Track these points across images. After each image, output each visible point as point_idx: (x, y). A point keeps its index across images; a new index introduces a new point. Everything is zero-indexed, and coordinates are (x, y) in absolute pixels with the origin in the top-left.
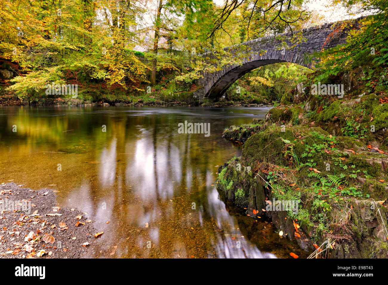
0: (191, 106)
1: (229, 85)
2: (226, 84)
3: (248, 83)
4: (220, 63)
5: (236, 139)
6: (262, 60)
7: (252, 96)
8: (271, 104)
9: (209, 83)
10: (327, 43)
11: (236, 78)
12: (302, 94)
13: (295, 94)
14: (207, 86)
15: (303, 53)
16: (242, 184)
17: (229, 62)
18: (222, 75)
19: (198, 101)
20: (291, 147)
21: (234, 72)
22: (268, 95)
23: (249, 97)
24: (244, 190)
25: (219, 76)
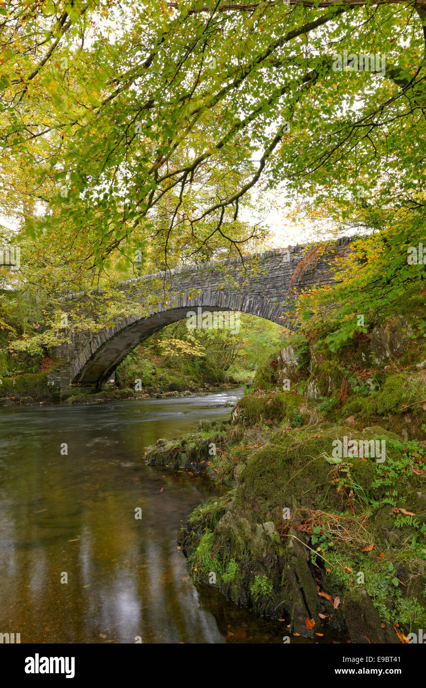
0: (45, 404)
1: (121, 356)
2: (116, 355)
3: (157, 351)
4: (105, 314)
5: (177, 467)
6: (186, 307)
7: (167, 377)
8: (204, 391)
9: (81, 355)
10: (297, 279)
11: (135, 342)
12: (293, 367)
13: (279, 367)
14: (77, 360)
15: (259, 295)
16: (262, 563)
17: (123, 310)
18: (108, 336)
19: (57, 392)
20: (345, 470)
21: (133, 330)
22: (195, 372)
23: (160, 380)
24: (269, 576)
25: (101, 339)
